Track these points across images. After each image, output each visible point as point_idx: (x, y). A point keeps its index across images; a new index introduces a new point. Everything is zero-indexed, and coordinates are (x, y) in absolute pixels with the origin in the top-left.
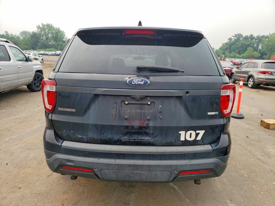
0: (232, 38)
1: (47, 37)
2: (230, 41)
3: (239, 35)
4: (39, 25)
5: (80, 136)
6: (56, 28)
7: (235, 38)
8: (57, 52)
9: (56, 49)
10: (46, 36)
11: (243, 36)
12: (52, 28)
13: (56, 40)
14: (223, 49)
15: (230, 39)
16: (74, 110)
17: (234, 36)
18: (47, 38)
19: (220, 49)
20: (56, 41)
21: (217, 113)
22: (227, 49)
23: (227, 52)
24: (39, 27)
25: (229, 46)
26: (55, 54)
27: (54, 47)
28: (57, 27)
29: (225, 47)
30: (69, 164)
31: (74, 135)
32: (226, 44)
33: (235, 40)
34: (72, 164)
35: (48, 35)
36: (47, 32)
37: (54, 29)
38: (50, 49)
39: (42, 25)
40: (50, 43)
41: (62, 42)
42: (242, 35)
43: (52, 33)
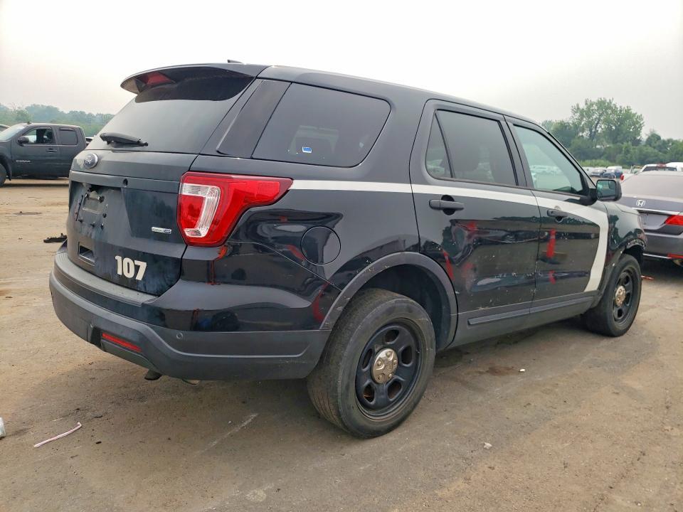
1: (594, 130)
4: (578, 105)
6: (621, 107)
8: (609, 168)
9: (611, 161)
10: (591, 130)
12: (609, 107)
13: (616, 138)
18: (592, 136)
20: (615, 142)
21: (170, 231)
24: (578, 108)
26: (602, 174)
27: (606, 155)
28: (624, 106)
35: (596, 127)
36: (596, 119)
37: (614, 111)
38: (594, 161)
39: (586, 104)
40: (598, 147)
41: (630, 143)
43: (607, 121)
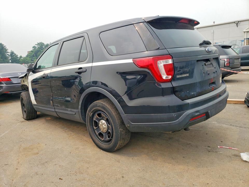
0: (36, 46)
2: (35, 49)
3: (42, 44)
5: (193, 93)
7: (39, 46)
11: (45, 44)
14: (30, 56)
15: (34, 47)
16: (188, 75)
17: (37, 45)
19: (27, 56)
22: (33, 56)
23: (34, 59)
25: (35, 53)
29: (32, 54)
30: (197, 114)
31: (189, 94)
32: (32, 51)
33: (39, 48)
34: (198, 114)
42: (43, 43)
